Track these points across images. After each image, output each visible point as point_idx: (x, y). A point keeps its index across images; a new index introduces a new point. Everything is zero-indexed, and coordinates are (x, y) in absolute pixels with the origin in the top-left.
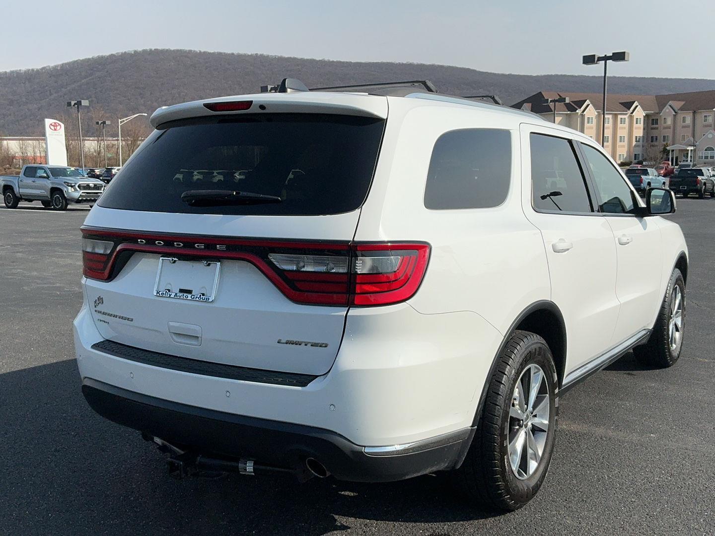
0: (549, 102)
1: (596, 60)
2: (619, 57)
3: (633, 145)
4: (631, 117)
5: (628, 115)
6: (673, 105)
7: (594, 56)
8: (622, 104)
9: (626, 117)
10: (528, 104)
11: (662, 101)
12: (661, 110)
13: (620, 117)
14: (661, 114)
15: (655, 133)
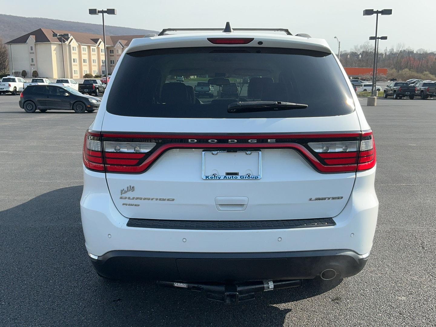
0: (58, 36)
1: (97, 12)
2: (111, 12)
3: (101, 65)
4: (98, 48)
5: (97, 47)
6: (121, 43)
7: (96, 10)
8: (92, 39)
9: (95, 48)
10: (33, 36)
11: (115, 40)
12: (114, 45)
13: (92, 47)
14: (115, 47)
15: (112, 59)
